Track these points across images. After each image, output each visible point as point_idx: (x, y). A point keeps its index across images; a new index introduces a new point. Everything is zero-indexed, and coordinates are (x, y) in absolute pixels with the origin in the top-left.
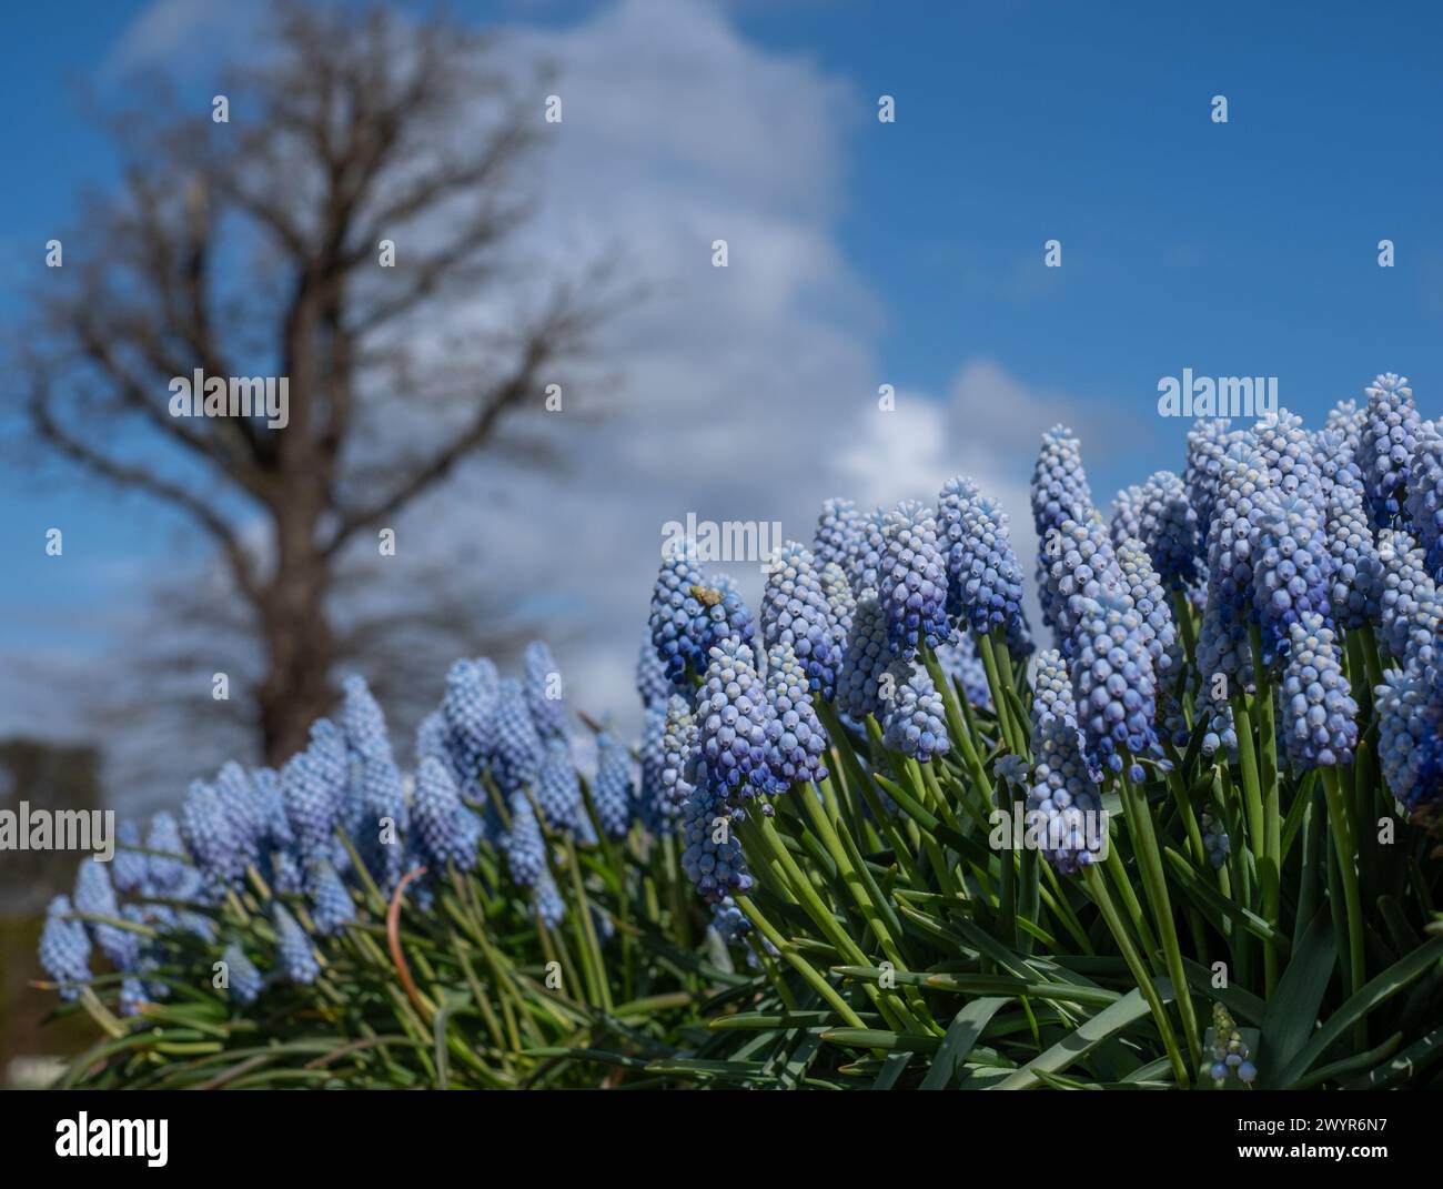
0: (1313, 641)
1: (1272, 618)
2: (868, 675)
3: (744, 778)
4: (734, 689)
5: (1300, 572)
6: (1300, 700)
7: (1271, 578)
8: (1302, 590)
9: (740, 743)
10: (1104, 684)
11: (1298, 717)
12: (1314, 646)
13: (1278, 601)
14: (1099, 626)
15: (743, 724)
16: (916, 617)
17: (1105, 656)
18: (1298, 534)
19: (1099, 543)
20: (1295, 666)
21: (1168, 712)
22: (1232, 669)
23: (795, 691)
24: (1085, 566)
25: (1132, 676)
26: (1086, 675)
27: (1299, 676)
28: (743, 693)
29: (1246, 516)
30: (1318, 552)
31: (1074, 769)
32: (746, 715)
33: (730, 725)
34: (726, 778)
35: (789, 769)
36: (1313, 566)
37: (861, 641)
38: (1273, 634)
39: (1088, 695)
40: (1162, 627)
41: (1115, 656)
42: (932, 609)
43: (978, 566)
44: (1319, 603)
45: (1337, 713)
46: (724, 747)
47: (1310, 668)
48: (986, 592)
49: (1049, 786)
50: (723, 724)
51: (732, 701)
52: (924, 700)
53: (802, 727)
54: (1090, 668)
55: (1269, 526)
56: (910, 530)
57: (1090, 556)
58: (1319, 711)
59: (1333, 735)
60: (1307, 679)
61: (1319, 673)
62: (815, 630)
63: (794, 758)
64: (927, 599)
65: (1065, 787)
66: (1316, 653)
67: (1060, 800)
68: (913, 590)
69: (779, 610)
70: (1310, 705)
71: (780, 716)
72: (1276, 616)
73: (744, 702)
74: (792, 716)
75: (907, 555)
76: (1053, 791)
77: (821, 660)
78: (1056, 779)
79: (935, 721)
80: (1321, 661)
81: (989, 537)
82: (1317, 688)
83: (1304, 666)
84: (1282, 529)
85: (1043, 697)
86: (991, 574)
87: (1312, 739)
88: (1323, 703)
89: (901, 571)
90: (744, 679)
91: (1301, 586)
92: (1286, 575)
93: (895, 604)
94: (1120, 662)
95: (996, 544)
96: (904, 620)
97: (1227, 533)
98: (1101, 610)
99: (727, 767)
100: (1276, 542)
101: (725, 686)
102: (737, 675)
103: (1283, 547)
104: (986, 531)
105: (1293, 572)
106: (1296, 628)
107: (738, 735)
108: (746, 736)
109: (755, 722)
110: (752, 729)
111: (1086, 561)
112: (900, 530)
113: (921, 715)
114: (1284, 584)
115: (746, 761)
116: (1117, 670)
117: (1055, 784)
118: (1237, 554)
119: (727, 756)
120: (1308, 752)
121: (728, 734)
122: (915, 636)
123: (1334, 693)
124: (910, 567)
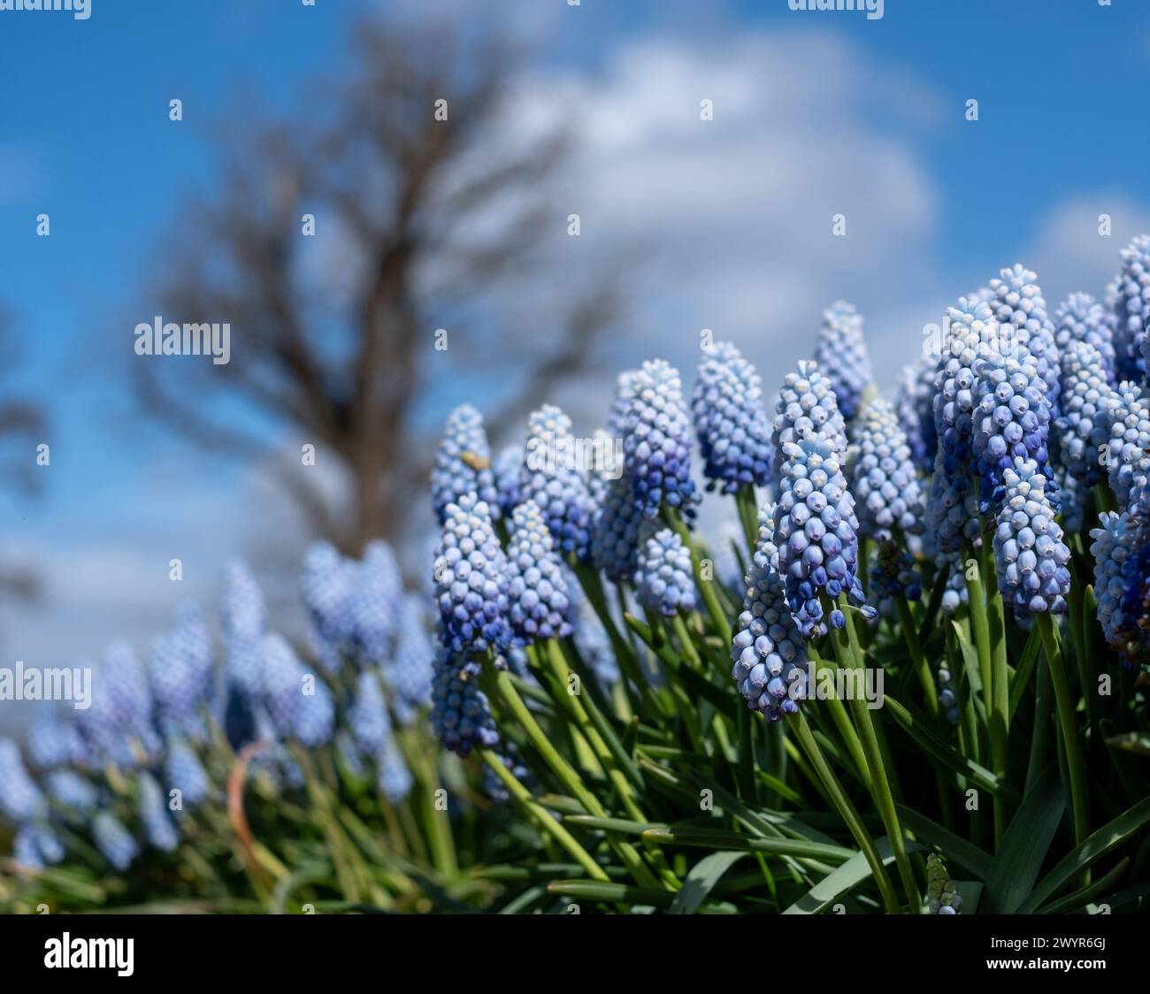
0: (1024, 486)
1: (988, 464)
2: (621, 535)
3: (477, 632)
4: (467, 544)
5: (1016, 418)
6: (1011, 546)
7: (987, 424)
8: (1018, 436)
9: (473, 598)
10: (803, 527)
11: (1009, 563)
12: (1026, 491)
13: (993, 447)
14: (800, 470)
15: (476, 579)
16: (658, 475)
17: (804, 500)
18: (1015, 379)
19: (821, 395)
20: (1006, 511)
21: (901, 566)
22: (958, 522)
23: (537, 549)
24: (805, 418)
25: (830, 520)
26: (785, 519)
27: (1010, 522)
28: (477, 548)
29: (969, 367)
30: (1035, 398)
31: (776, 615)
32: (480, 570)
33: (463, 579)
34: (459, 632)
35: (531, 626)
36: (1030, 413)
37: (615, 502)
38: (989, 481)
39: (787, 540)
40: (904, 486)
41: (813, 499)
42: (674, 467)
43: (727, 426)
44: (1036, 449)
45: (1046, 558)
46: (458, 601)
47: (1021, 513)
48: (734, 452)
49: (751, 632)
50: (456, 579)
51: (465, 556)
52: (670, 554)
53: (543, 585)
54: (789, 512)
55: (986, 372)
56: (653, 389)
57: (810, 408)
58: (1029, 556)
59: (1044, 581)
60: (1018, 523)
61: (1031, 519)
62: (568, 493)
63: (535, 614)
64: (669, 457)
65: (767, 633)
66: (1028, 498)
67: (761, 646)
68: (656, 447)
69: (533, 473)
70: (1021, 550)
71: (522, 573)
72: (993, 462)
73: (477, 557)
74: (534, 574)
75: (649, 414)
76: (755, 637)
77: (575, 522)
78: (757, 626)
79: (680, 575)
80: (1032, 506)
81: (738, 398)
82: (1027, 533)
83: (1015, 511)
84: (999, 375)
85: (763, 549)
86: (739, 435)
87: (1022, 586)
88: (1034, 548)
89: (643, 430)
90: (478, 535)
91: (1017, 431)
92: (1002, 421)
93: (638, 462)
94: (818, 506)
95: (746, 405)
96: (647, 478)
97: (950, 383)
98: (802, 454)
99: (459, 622)
100: (993, 387)
101: (458, 541)
102: (472, 530)
103: (998, 392)
104: (736, 391)
105: (1009, 417)
106: (1010, 475)
107: (471, 589)
108: (479, 591)
109: (488, 577)
110: (484, 584)
111: (807, 413)
112: (643, 389)
113: (667, 569)
114: (1000, 430)
115: (478, 615)
116: (816, 514)
117: (757, 631)
118: (959, 404)
119: (460, 611)
120: (1019, 598)
121: (461, 589)
122: (657, 493)
123: (1045, 538)
124: (653, 425)
